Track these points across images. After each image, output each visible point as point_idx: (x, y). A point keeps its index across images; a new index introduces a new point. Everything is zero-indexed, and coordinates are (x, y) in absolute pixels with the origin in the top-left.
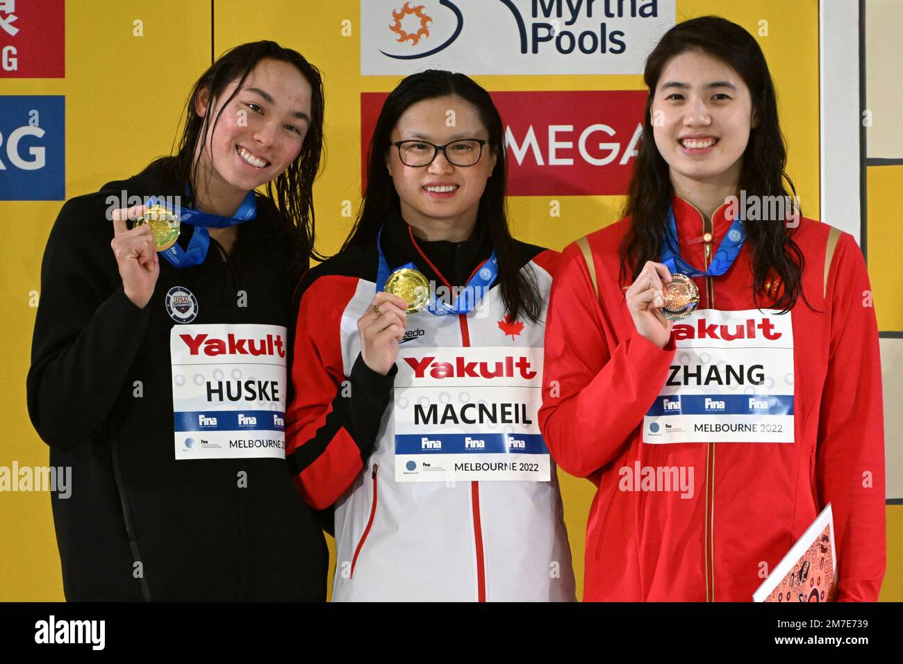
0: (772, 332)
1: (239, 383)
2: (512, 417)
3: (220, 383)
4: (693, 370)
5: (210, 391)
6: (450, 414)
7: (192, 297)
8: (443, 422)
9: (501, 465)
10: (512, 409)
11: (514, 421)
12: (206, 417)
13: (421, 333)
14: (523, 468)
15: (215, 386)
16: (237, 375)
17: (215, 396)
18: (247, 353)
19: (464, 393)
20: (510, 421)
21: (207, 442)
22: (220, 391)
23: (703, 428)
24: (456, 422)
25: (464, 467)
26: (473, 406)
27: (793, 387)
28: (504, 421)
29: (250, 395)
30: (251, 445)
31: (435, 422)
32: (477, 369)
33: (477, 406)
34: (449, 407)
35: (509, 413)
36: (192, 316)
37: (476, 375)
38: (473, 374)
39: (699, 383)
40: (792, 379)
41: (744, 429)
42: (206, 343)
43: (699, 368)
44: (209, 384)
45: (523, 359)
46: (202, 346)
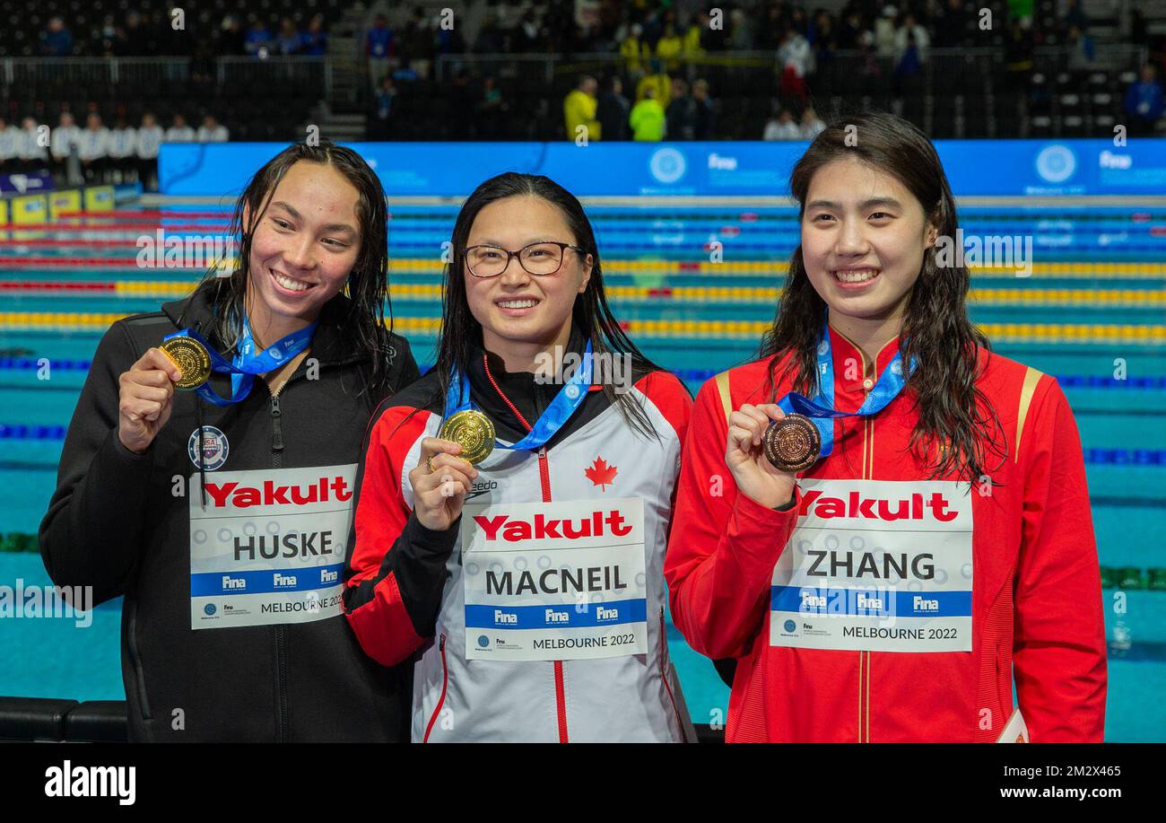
0: (945, 511)
1: (276, 538)
2: (602, 583)
3: (252, 539)
4: (842, 558)
5: (238, 549)
6: (527, 583)
7: (223, 439)
8: (519, 592)
9: (588, 641)
10: (601, 574)
11: (604, 588)
12: (231, 579)
13: (494, 486)
14: (616, 642)
15: (244, 542)
16: (273, 529)
17: (245, 554)
18: (288, 502)
19: (544, 557)
20: (599, 588)
21: (231, 608)
22: (251, 548)
23: (855, 632)
24: (535, 591)
25: (545, 644)
26: (554, 572)
27: (971, 581)
28: (591, 588)
29: (290, 551)
30: (289, 609)
31: (510, 592)
32: (559, 529)
33: (560, 573)
34: (526, 574)
35: (598, 579)
36: (220, 461)
37: (558, 536)
38: (555, 535)
39: (850, 574)
40: (969, 570)
41: (906, 635)
42: (235, 493)
43: (850, 555)
44: (237, 540)
45: (615, 514)
46: (232, 496)
